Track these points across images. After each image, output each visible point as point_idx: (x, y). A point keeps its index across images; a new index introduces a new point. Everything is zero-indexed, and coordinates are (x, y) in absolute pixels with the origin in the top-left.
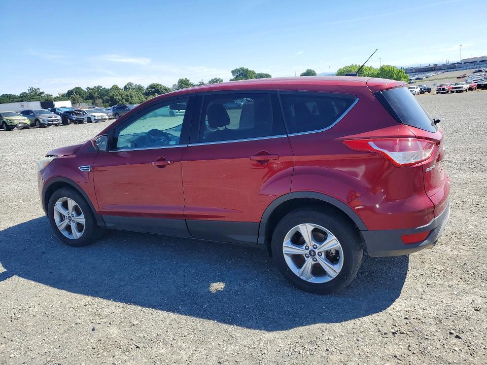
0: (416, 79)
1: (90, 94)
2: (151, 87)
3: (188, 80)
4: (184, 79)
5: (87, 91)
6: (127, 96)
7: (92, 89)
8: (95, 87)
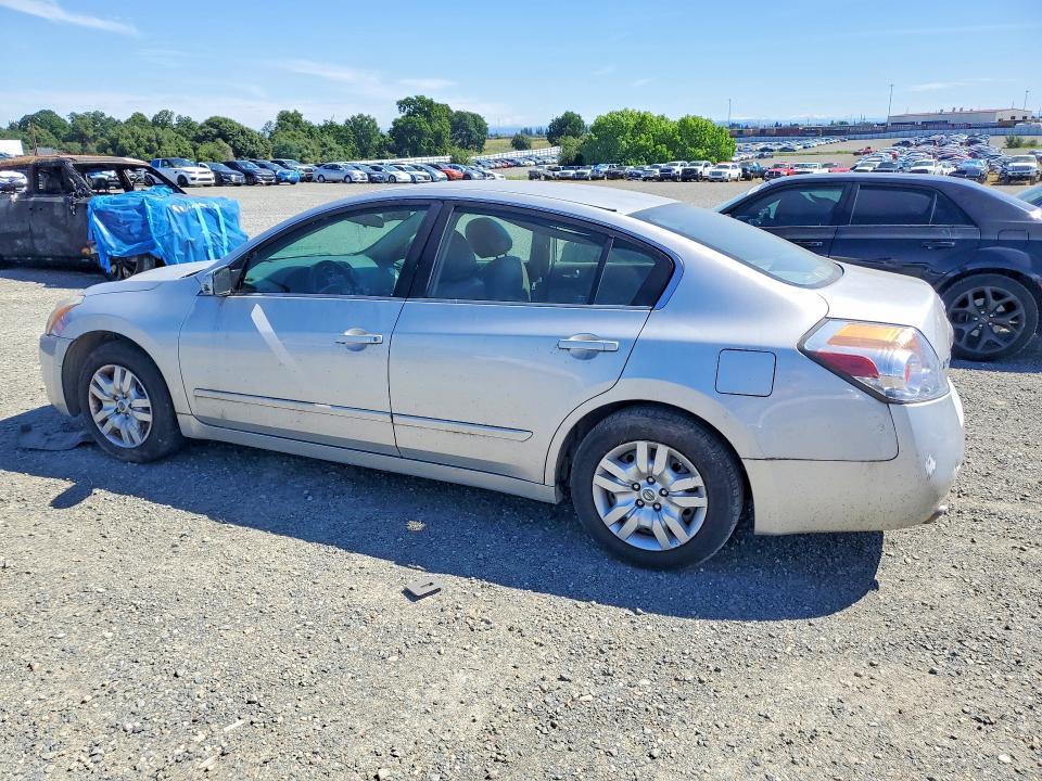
0: (782, 150)
1: (75, 128)
2: (211, 123)
3: (300, 116)
4: (292, 111)
5: (69, 122)
6: (149, 140)
7: (82, 118)
8: (88, 114)
